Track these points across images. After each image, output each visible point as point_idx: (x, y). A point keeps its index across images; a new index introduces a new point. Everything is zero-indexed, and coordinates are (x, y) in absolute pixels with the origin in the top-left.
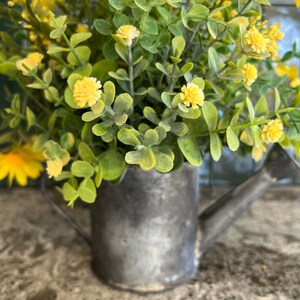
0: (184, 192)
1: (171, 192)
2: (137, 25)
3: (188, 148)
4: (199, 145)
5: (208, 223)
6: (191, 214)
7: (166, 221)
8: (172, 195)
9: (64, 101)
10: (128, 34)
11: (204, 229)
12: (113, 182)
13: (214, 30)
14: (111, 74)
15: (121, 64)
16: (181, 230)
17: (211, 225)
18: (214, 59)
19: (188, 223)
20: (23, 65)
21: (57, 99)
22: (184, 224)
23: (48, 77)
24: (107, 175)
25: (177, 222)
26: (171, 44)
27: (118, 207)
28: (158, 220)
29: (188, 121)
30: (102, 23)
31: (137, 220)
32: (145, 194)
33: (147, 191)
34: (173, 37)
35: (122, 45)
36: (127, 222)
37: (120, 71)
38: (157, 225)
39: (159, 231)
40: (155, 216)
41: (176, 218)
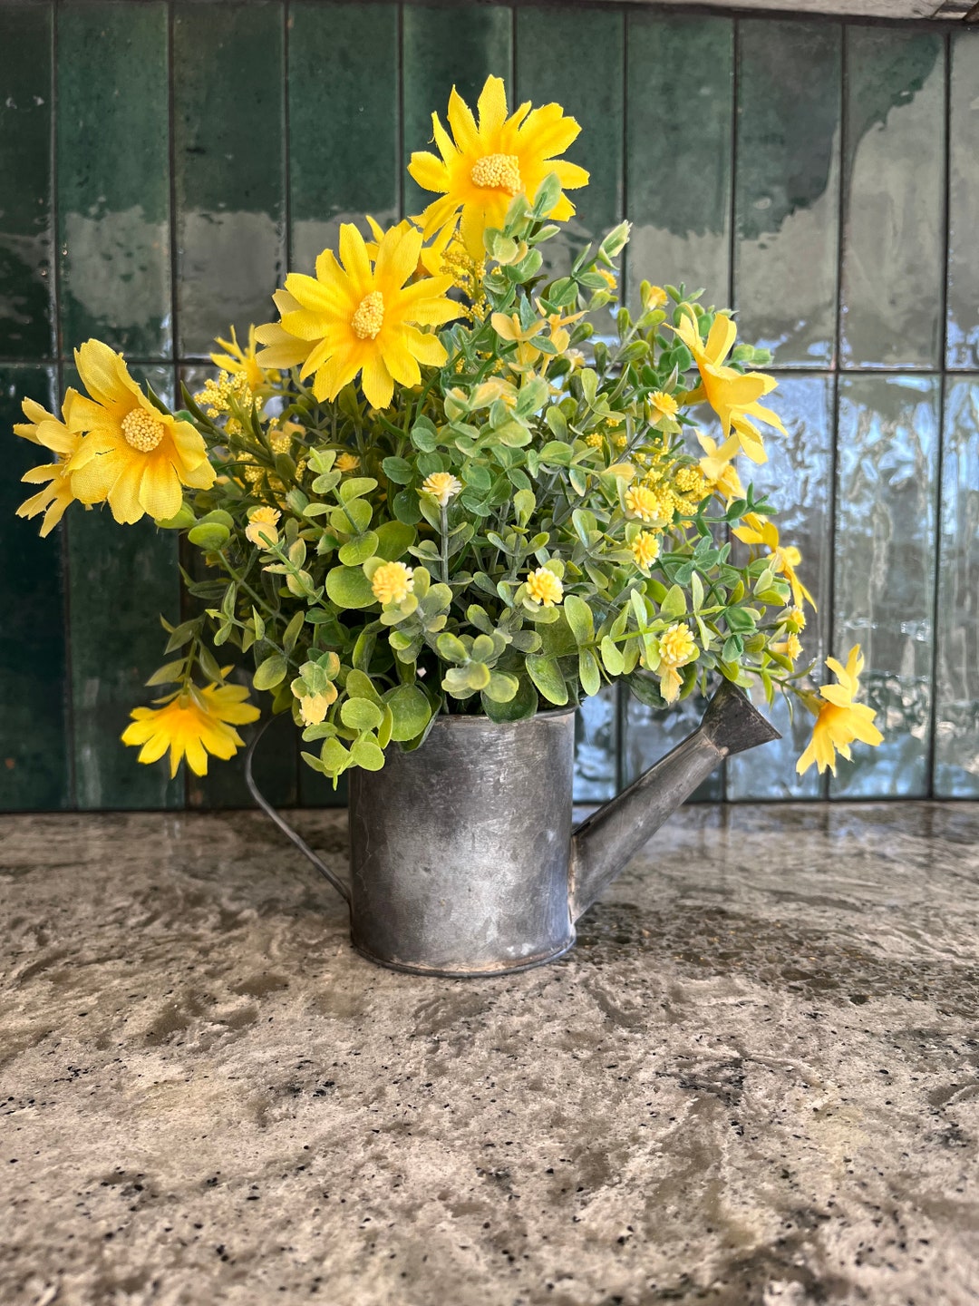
0: (542, 771)
1: (516, 770)
2: (455, 472)
3: (543, 675)
4: (566, 675)
5: (592, 842)
6: (557, 817)
7: (506, 827)
8: (520, 776)
9: (325, 597)
10: (442, 487)
11: (584, 854)
12: (406, 744)
13: (582, 483)
14: (413, 551)
15: (426, 533)
16: (537, 848)
17: (601, 846)
18: (580, 523)
19: (551, 835)
20: (261, 534)
21: (311, 592)
22: (543, 836)
23: (296, 554)
24: (396, 731)
25: (529, 831)
26: (512, 499)
27: (413, 799)
28: (494, 825)
29: (543, 628)
30: (394, 463)
31: (449, 825)
32: (466, 771)
33: (471, 767)
34: (516, 490)
35: (431, 505)
36: (432, 829)
37: (426, 544)
38: (490, 834)
39: (494, 846)
40: (485, 818)
41: (527, 823)
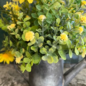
0: (59, 67)
1: (55, 67)
2: (45, 15)
3: (61, 54)
6: (61, 74)
7: (53, 77)
8: (55, 68)
9: (22, 38)
10: (42, 18)
11: (65, 79)
12: (37, 64)
14: (37, 30)
15: (40, 27)
16: (58, 79)
17: (68, 78)
19: (60, 77)
20: (9, 27)
21: (19, 38)
23: (17, 31)
24: (34, 62)
25: (57, 77)
27: (38, 72)
28: (51, 76)
29: (61, 45)
30: (34, 14)
31: (44, 77)
33: (47, 67)
35: (40, 21)
36: (41, 77)
37: (39, 29)
38: (51, 78)
39: (51, 80)
40: (50, 75)
41: (56, 76)
